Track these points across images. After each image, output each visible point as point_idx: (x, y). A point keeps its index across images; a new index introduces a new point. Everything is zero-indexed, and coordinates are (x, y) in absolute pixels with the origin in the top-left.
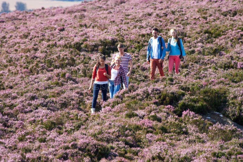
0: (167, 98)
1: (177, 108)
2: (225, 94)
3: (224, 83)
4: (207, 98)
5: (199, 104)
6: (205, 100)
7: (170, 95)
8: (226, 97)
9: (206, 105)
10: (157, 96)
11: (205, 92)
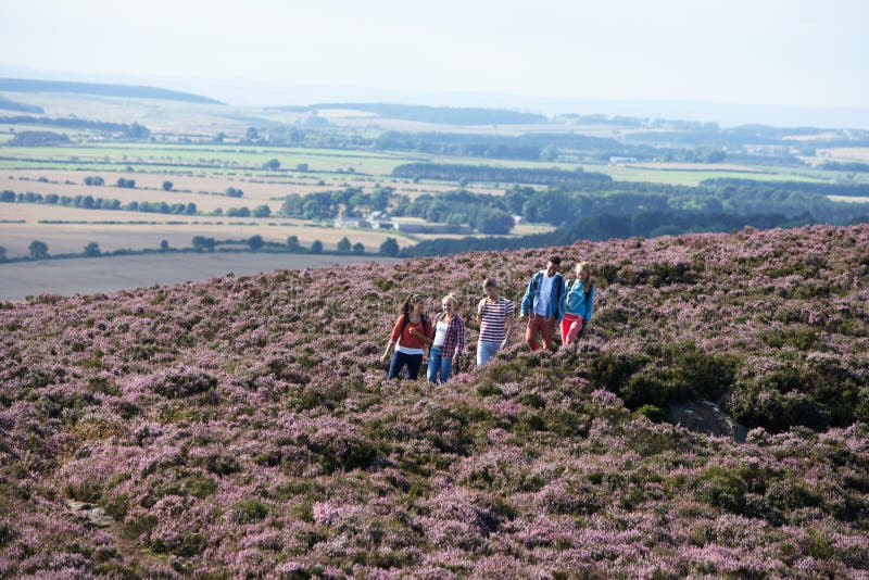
0: (610, 366)
1: (627, 388)
2: (733, 366)
3: (744, 347)
4: (690, 372)
5: (671, 384)
6: (686, 376)
7: (617, 361)
8: (733, 374)
9: (687, 387)
10: (590, 361)
11: (689, 361)
